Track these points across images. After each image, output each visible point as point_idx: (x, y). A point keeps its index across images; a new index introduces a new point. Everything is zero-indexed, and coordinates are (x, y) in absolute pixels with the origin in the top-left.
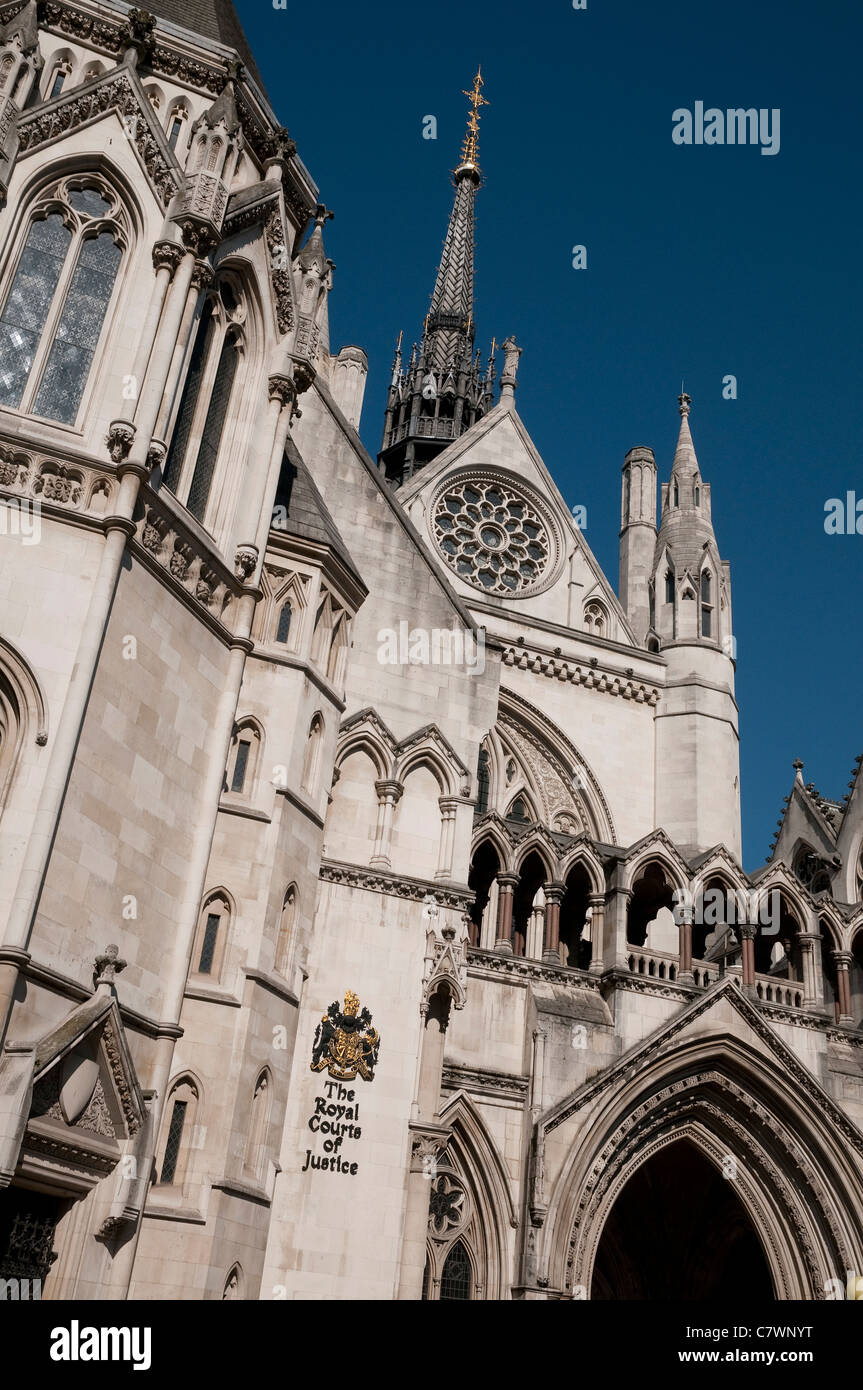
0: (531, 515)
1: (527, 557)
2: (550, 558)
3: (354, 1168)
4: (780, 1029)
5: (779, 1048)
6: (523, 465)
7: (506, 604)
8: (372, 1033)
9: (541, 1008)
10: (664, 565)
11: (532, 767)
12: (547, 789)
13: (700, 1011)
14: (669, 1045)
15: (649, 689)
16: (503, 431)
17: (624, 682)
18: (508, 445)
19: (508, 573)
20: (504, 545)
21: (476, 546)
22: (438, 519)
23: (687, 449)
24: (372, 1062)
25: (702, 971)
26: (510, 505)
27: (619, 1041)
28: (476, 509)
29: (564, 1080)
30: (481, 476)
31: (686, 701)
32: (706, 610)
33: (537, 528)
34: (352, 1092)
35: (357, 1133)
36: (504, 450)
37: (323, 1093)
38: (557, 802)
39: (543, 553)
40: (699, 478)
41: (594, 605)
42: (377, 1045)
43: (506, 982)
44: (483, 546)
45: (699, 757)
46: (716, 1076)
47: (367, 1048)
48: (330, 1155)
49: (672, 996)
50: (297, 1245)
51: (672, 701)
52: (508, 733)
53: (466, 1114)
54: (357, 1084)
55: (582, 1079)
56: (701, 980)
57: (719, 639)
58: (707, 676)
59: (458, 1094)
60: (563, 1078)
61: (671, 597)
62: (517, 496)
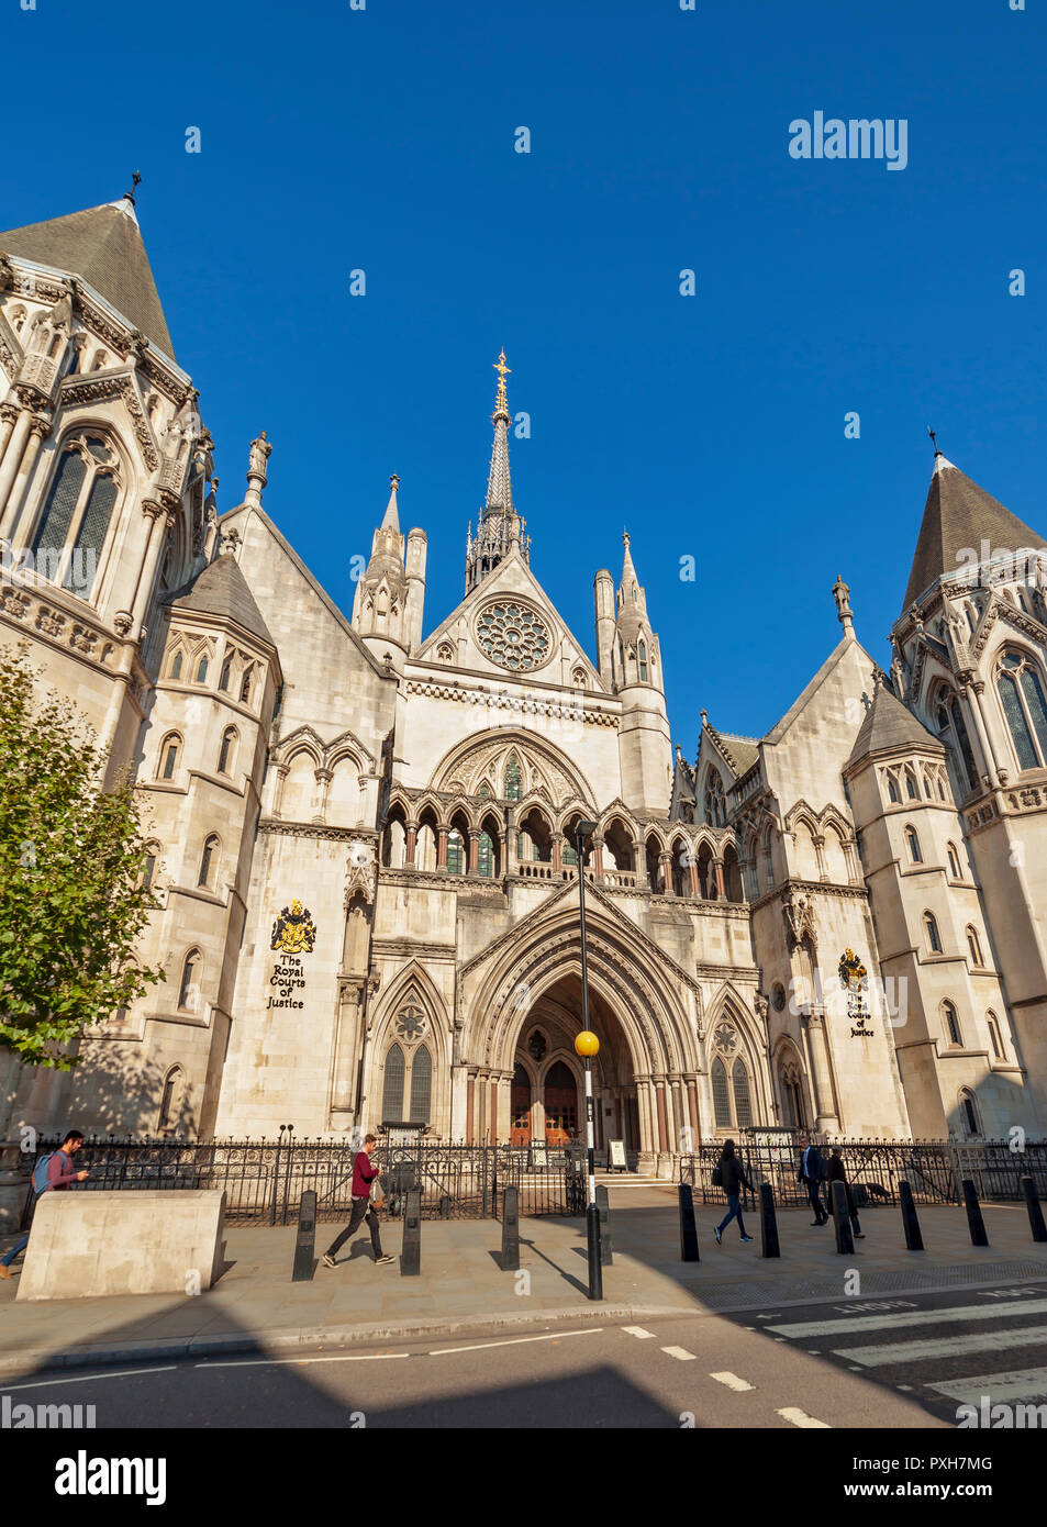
2: (550, 645)
3: (301, 1004)
4: (615, 900)
5: (616, 912)
7: (524, 676)
8: (310, 924)
9: (461, 902)
10: (617, 642)
13: (563, 895)
14: (543, 916)
15: (612, 717)
16: (514, 570)
17: (596, 715)
21: (504, 643)
22: (479, 629)
23: (629, 565)
24: (311, 941)
25: (568, 872)
26: (523, 615)
27: (511, 918)
29: (476, 944)
30: (503, 599)
32: (643, 664)
34: (298, 961)
35: (303, 984)
36: (515, 581)
37: (279, 962)
39: (547, 643)
40: (637, 584)
41: (579, 670)
42: (314, 930)
43: (443, 890)
46: (577, 933)
47: (307, 933)
48: (286, 998)
49: (546, 887)
50: (264, 1053)
53: (418, 970)
54: (302, 956)
55: (487, 943)
56: (568, 876)
57: (651, 682)
58: (646, 705)
59: (410, 960)
60: (475, 943)
61: (623, 661)
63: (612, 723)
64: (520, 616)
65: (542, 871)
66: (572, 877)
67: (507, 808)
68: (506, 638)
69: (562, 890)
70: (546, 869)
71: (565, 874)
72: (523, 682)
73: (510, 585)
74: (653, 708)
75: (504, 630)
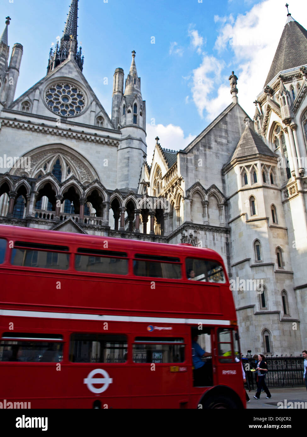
0: (80, 92)
1: (78, 104)
6: (76, 76)
11: (76, 169)
12: (81, 175)
16: (69, 66)
18: (71, 70)
19: (71, 110)
20: (70, 101)
21: (60, 103)
22: (47, 96)
28: (60, 91)
31: (127, 144)
33: (82, 96)
38: (84, 179)
39: (83, 103)
44: (62, 102)
45: (130, 161)
51: (123, 145)
52: (68, 159)
57: (138, 124)
62: (75, 86)
63: (115, 144)
64: (70, 89)
65: (49, 215)
66: (65, 218)
67: (32, 182)
68: (61, 100)
69: (58, 226)
70: (51, 214)
71: (61, 217)
72: (67, 122)
73: (66, 73)
74: (138, 137)
75: (61, 96)
